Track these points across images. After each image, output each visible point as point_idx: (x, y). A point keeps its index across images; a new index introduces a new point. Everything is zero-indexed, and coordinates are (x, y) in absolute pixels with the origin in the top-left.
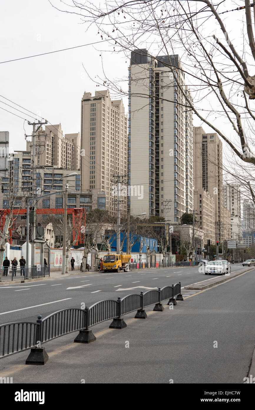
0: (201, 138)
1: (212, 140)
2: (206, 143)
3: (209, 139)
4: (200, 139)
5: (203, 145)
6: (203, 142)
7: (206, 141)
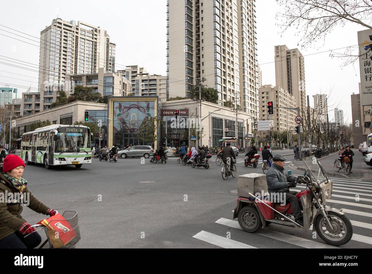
0: (286, 53)
1: (294, 54)
2: (290, 57)
3: (292, 54)
4: (284, 54)
5: (288, 59)
6: (287, 56)
7: (290, 56)
